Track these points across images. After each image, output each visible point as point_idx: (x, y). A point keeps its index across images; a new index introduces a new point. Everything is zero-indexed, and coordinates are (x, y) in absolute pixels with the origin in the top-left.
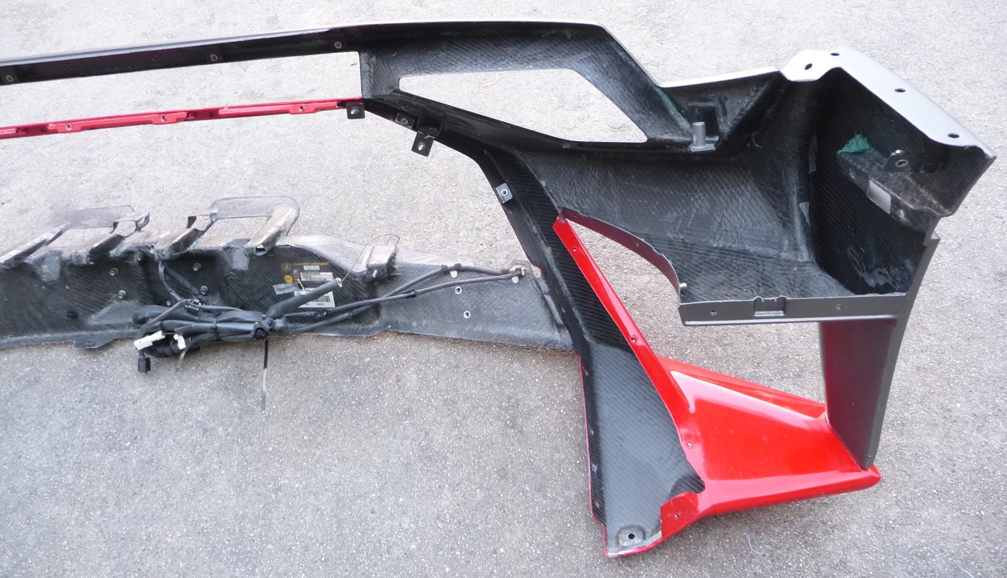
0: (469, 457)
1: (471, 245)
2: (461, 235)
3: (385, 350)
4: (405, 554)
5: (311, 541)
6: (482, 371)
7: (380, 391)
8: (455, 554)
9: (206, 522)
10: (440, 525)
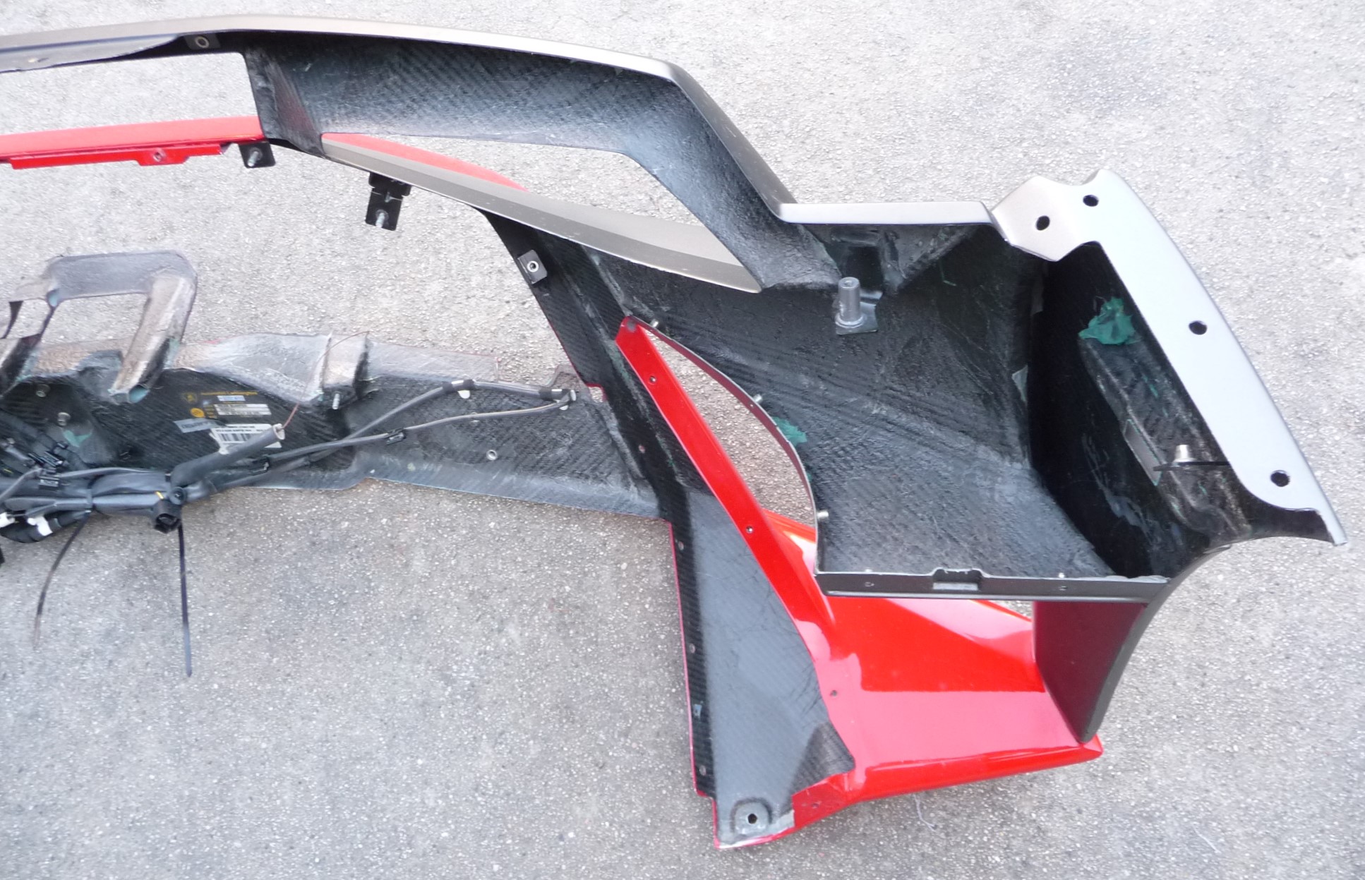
0: (513, 688)
1: (491, 303)
2: (473, 284)
3: (370, 506)
4: (434, 846)
5: (296, 832)
6: (524, 540)
7: (370, 581)
8: (504, 843)
9: (137, 810)
10: (479, 799)
